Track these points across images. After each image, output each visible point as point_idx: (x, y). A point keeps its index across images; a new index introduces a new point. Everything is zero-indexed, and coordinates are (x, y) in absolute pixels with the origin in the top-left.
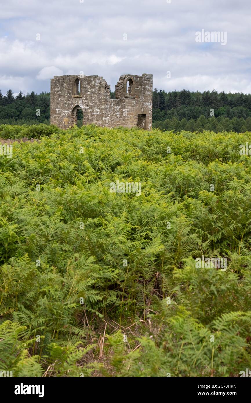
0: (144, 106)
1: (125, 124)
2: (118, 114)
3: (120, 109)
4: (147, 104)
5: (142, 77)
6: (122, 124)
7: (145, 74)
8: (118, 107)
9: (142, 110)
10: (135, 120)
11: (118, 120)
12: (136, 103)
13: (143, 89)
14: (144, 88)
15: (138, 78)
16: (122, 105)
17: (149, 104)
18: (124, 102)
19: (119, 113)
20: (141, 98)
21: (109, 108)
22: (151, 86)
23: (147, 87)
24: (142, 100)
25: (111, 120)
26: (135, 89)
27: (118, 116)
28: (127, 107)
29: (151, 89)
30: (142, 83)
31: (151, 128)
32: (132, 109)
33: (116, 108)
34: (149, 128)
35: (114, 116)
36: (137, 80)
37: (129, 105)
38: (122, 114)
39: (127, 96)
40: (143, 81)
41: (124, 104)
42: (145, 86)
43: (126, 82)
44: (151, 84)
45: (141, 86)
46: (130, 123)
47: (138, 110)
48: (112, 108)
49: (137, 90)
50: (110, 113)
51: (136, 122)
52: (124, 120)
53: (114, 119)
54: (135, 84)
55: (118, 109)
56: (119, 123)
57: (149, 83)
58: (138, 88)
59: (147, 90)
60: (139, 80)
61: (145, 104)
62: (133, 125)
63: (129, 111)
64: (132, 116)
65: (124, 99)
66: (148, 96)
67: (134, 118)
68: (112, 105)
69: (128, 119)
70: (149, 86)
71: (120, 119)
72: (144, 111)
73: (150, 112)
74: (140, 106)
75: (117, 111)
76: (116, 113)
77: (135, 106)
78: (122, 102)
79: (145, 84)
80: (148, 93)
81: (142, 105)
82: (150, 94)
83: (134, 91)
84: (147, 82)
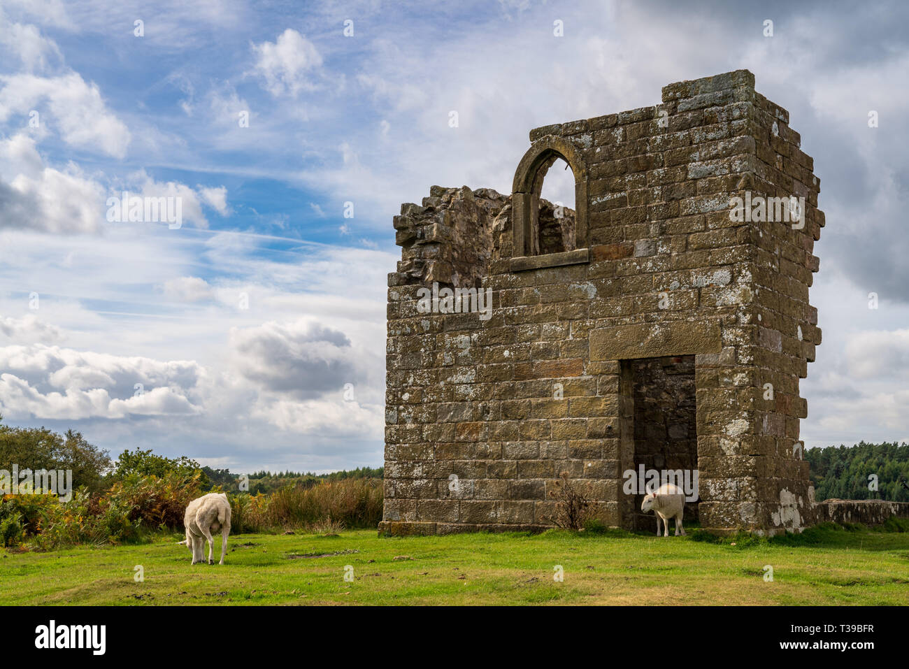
0: (670, 303)
1: (514, 436)
2: (464, 379)
3: (479, 349)
4: (698, 279)
5: (648, 115)
6: (495, 438)
9: (656, 331)
10: (602, 406)
11: (467, 414)
12: (605, 292)
13: (657, 191)
14: (666, 183)
15: (618, 132)
17: (722, 275)
19: (470, 376)
20: (641, 247)
21: (404, 353)
22: (729, 155)
23: (695, 167)
24: (650, 264)
25: (415, 420)
26: (589, 203)
27: (462, 389)
28: (530, 331)
29: (731, 172)
30: (645, 152)
31: (746, 446)
32: (571, 338)
33: (448, 346)
34: (728, 447)
35: (435, 397)
36: (608, 142)
37: (545, 315)
38: (491, 378)
39: (522, 264)
40: (655, 141)
41: (510, 310)
42: (673, 165)
43: (520, 180)
44: (731, 135)
45: (644, 171)
46: (559, 429)
47: (619, 334)
48: (422, 350)
49: (603, 206)
50: (411, 381)
51: (602, 415)
52: (506, 412)
53: (435, 415)
54: (588, 174)
55: (466, 352)
56: (471, 433)
57: (711, 135)
58: (620, 191)
59: (701, 184)
60: (625, 137)
61: (680, 288)
62: (579, 436)
63: (546, 352)
64: (570, 378)
65: (511, 285)
66: (710, 226)
67: (585, 392)
68: (427, 332)
69: (542, 405)
70: (714, 152)
71: (476, 409)
72: (668, 338)
73: (728, 335)
74: (639, 303)
75: (457, 362)
76: (451, 374)
77: (592, 309)
78: (496, 305)
79: (673, 150)
80: (710, 205)
81: (654, 294)
82: (724, 207)
83: (585, 216)
84: (698, 135)
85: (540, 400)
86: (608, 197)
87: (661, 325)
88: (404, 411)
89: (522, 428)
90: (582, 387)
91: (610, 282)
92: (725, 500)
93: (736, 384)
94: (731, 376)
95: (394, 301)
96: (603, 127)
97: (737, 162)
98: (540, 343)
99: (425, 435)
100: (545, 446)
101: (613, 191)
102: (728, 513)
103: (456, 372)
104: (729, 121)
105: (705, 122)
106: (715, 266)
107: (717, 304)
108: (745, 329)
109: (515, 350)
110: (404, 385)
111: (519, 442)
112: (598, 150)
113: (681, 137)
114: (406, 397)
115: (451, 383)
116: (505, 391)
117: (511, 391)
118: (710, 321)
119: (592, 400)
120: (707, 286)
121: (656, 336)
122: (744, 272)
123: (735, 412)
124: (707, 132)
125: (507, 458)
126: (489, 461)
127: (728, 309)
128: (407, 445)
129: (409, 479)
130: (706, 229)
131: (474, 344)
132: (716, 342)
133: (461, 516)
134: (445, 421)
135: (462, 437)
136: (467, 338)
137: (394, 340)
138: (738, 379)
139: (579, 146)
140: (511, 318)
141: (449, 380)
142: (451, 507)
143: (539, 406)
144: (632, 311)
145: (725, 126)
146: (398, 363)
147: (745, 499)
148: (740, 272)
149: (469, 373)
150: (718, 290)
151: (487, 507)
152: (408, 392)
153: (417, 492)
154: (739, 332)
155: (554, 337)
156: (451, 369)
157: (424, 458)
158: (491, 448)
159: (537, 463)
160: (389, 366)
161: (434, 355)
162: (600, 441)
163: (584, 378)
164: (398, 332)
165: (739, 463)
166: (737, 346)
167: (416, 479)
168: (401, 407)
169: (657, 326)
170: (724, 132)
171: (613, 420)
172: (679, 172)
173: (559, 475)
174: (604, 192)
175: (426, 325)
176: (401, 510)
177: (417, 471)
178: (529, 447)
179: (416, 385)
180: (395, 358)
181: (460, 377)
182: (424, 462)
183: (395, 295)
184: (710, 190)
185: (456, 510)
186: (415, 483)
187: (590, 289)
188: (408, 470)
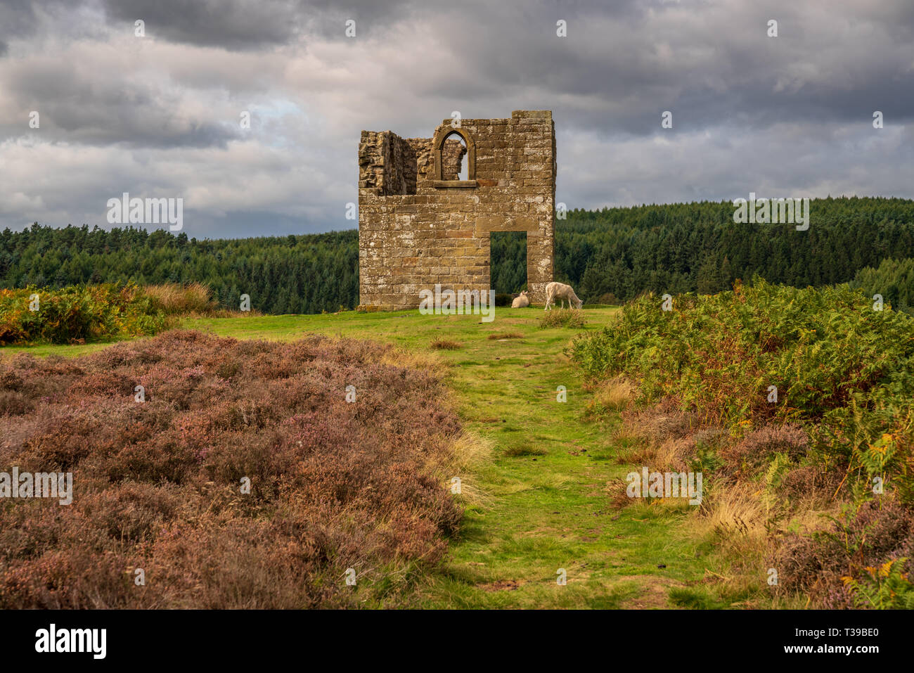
0: (516, 208)
1: (436, 264)
2: (408, 237)
3: (415, 223)
4: (530, 200)
5: (505, 123)
6: (425, 265)
7: (519, 113)
8: (407, 218)
9: (509, 220)
10: (481, 251)
11: (409, 253)
12: (483, 201)
13: (510, 158)
14: (514, 155)
15: (490, 128)
16: (423, 210)
17: (539, 199)
18: (433, 200)
19: (411, 235)
20: (501, 182)
21: (371, 222)
22: (544, 146)
23: (527, 150)
24: (506, 191)
25: (378, 256)
26: (476, 159)
27: (406, 242)
28: (444, 216)
29: (544, 154)
30: (504, 139)
31: (549, 270)
32: (466, 220)
33: (397, 221)
34: (541, 270)
35: (390, 245)
36: (485, 132)
37: (452, 209)
38: (424, 236)
39: (441, 184)
40: (509, 135)
41: (433, 206)
42: (517, 147)
43: (439, 143)
44: (544, 138)
45: (503, 148)
46: (460, 262)
47: (490, 220)
48: (382, 222)
49: (483, 161)
50: (375, 236)
51: (482, 256)
52: (432, 253)
53: (390, 254)
54: (475, 145)
55: (408, 224)
56: (412, 262)
57: (535, 137)
58: (491, 156)
59: (530, 158)
60: (493, 130)
61: (520, 202)
62: (470, 265)
63: (453, 226)
64: (466, 239)
65: (433, 193)
66: (534, 177)
67: (474, 245)
68: (385, 213)
69: (451, 250)
70: (537, 145)
71: (415, 251)
72: (514, 223)
73: (542, 224)
74: (501, 207)
75: (403, 228)
76: (399, 234)
77: (477, 208)
78: (425, 202)
79: (517, 141)
80: (535, 167)
81: (508, 204)
82: (541, 169)
83: (473, 165)
84: (529, 136)
85: (450, 248)
86: (485, 157)
87: (511, 218)
88: (371, 251)
89: (441, 261)
90: (472, 243)
91: (486, 197)
92: (540, 292)
93: (545, 244)
94: (543, 241)
95: (362, 195)
96: (482, 124)
97: (547, 151)
98: (450, 222)
99: (385, 263)
100: (453, 269)
101: (488, 155)
102: (541, 297)
103: (402, 233)
104: (543, 132)
105: (533, 131)
106: (535, 194)
107: (537, 210)
108: (549, 222)
109: (437, 224)
110: (371, 238)
111: (439, 267)
112: (480, 135)
113: (521, 136)
114: (372, 244)
115: (400, 239)
116: (431, 243)
117: (434, 244)
118: (534, 217)
119: (477, 249)
120: (533, 203)
121: (509, 222)
122: (549, 198)
123: (544, 256)
124: (533, 135)
125: (433, 274)
126: (422, 276)
127: (542, 213)
128: (374, 268)
129: (376, 285)
130: (532, 177)
131: (413, 220)
132: (537, 227)
133: (407, 301)
134: (396, 256)
135: (407, 264)
136: (409, 217)
137: (363, 215)
138: (546, 242)
139: (470, 132)
140: (434, 209)
141: (398, 237)
142: (401, 297)
143: (449, 251)
144: (497, 210)
145: (541, 133)
146: (366, 227)
148: (547, 198)
150: (538, 204)
152: (373, 242)
153: (381, 291)
154: (547, 223)
155: (457, 219)
156: (399, 231)
157: (385, 274)
158: (423, 270)
160: (361, 228)
161: (389, 224)
162: (481, 267)
163: (473, 239)
164: (367, 212)
165: (545, 277)
166: (546, 229)
167: (380, 284)
168: (370, 249)
169: (509, 218)
170: (541, 136)
171: (488, 258)
172: (520, 151)
173: (460, 283)
174: (483, 154)
175: (384, 209)
176: (371, 300)
177: (381, 281)
178: (444, 270)
179: (378, 238)
180: (365, 224)
181: (405, 236)
182: (385, 276)
183: (363, 192)
184: (535, 161)
185: (404, 299)
186: (380, 286)
187: (476, 199)
188: (375, 280)
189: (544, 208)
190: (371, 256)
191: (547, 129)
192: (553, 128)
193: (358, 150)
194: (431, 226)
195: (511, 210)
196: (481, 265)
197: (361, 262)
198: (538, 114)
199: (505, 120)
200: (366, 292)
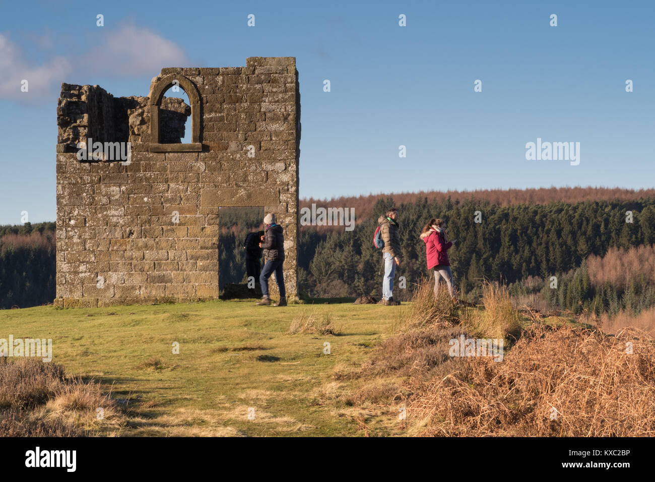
0: (250, 178)
1: (152, 247)
2: (116, 213)
3: (126, 196)
4: (270, 168)
5: (238, 72)
6: (138, 249)
7: (255, 60)
8: (116, 190)
9: (242, 192)
10: (208, 232)
11: (118, 234)
12: (212, 169)
13: (243, 116)
15: (220, 79)
16: (136, 180)
17: (280, 166)
18: (148, 168)
20: (233, 146)
21: (70, 195)
22: (285, 101)
23: (265, 106)
24: (238, 156)
25: (80, 237)
26: (201, 118)
27: (115, 220)
28: (162, 187)
29: (285, 111)
30: (236, 93)
31: (292, 254)
32: (189, 193)
33: (104, 193)
35: (95, 223)
36: (213, 83)
37: (172, 179)
38: (135, 213)
39: (157, 148)
40: (242, 87)
41: (148, 174)
42: (253, 102)
43: (156, 97)
44: (286, 91)
45: (235, 103)
46: (181, 244)
47: (219, 192)
48: (85, 194)
49: (211, 120)
50: (76, 213)
51: (209, 236)
52: (146, 233)
53: (95, 234)
54: (200, 100)
55: (117, 197)
56: (121, 245)
57: (274, 90)
58: (221, 113)
59: (268, 115)
60: (223, 81)
61: (256, 170)
62: (194, 248)
63: (172, 200)
64: (189, 216)
65: (149, 159)
66: (274, 139)
67: (198, 223)
68: (88, 183)
69: (170, 230)
70: (277, 99)
71: (125, 231)
72: (249, 196)
73: (283, 197)
74: (232, 176)
75: (110, 202)
76: (106, 210)
77: (203, 178)
78: (139, 170)
79: (253, 94)
80: (274, 127)
81: (241, 172)
82: (281, 129)
83: (198, 124)
84: (267, 88)
85: (169, 227)
86: (213, 115)
87: (245, 189)
88: (71, 231)
89: (157, 243)
90: (196, 221)
91: (214, 163)
93: (287, 223)
94: (284, 218)
95: (61, 162)
96: (210, 74)
97: (290, 107)
98: (169, 195)
99: (87, 246)
100: (172, 253)
101: (216, 112)
103: (110, 209)
104: (285, 84)
105: (272, 81)
106: (274, 161)
107: (277, 180)
108: (292, 194)
109: (151, 198)
110: (71, 215)
111: (154, 251)
112: (207, 87)
113: (258, 88)
114: (72, 222)
115: (107, 216)
116: (146, 222)
117: (149, 222)
118: (273, 189)
119: (203, 228)
120: (272, 171)
121: (242, 195)
122: (292, 165)
124: (272, 88)
125: (147, 260)
126: (134, 262)
127: (283, 183)
128: (74, 252)
129: (76, 273)
130: (271, 139)
131: (123, 193)
132: (276, 200)
133: (115, 294)
134: (102, 238)
135: (115, 248)
136: (118, 189)
137: (63, 187)
138: (288, 220)
139: (195, 83)
140: (149, 179)
141: (105, 213)
142: (108, 288)
143: (168, 231)
144: (228, 180)
145: (282, 85)
146: (66, 201)
147: (291, 281)
148: (290, 165)
149: (120, 210)
150: (278, 173)
151: (133, 288)
152: (74, 219)
153: (82, 281)
154: (289, 196)
155: (178, 191)
156: (104, 207)
157: (88, 260)
158: (136, 254)
159: (168, 263)
160: (59, 203)
161: (93, 198)
162: (207, 251)
163: (197, 216)
164: (66, 182)
166: (288, 203)
167: (81, 272)
168: (69, 229)
169: (242, 190)
170: (283, 89)
171: (215, 240)
172: (256, 106)
173: (181, 270)
174: (211, 111)
175: (87, 178)
176: (71, 291)
177: (82, 268)
178: (162, 254)
179: (80, 215)
180: (63, 198)
181: (113, 212)
182: (87, 262)
183: (62, 158)
184: (274, 119)
185: (112, 291)
186: (81, 275)
187: (201, 166)
188: (75, 267)
189: (285, 178)
190: (70, 238)
191: (289, 80)
192: (297, 79)
193: (57, 106)
194: (146, 199)
195: (245, 180)
196: (207, 248)
197: (58, 244)
198: (279, 62)
199: (238, 68)
200: (64, 282)
